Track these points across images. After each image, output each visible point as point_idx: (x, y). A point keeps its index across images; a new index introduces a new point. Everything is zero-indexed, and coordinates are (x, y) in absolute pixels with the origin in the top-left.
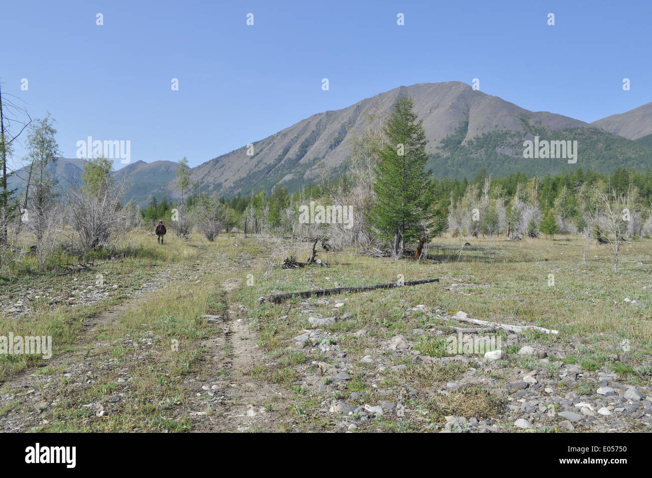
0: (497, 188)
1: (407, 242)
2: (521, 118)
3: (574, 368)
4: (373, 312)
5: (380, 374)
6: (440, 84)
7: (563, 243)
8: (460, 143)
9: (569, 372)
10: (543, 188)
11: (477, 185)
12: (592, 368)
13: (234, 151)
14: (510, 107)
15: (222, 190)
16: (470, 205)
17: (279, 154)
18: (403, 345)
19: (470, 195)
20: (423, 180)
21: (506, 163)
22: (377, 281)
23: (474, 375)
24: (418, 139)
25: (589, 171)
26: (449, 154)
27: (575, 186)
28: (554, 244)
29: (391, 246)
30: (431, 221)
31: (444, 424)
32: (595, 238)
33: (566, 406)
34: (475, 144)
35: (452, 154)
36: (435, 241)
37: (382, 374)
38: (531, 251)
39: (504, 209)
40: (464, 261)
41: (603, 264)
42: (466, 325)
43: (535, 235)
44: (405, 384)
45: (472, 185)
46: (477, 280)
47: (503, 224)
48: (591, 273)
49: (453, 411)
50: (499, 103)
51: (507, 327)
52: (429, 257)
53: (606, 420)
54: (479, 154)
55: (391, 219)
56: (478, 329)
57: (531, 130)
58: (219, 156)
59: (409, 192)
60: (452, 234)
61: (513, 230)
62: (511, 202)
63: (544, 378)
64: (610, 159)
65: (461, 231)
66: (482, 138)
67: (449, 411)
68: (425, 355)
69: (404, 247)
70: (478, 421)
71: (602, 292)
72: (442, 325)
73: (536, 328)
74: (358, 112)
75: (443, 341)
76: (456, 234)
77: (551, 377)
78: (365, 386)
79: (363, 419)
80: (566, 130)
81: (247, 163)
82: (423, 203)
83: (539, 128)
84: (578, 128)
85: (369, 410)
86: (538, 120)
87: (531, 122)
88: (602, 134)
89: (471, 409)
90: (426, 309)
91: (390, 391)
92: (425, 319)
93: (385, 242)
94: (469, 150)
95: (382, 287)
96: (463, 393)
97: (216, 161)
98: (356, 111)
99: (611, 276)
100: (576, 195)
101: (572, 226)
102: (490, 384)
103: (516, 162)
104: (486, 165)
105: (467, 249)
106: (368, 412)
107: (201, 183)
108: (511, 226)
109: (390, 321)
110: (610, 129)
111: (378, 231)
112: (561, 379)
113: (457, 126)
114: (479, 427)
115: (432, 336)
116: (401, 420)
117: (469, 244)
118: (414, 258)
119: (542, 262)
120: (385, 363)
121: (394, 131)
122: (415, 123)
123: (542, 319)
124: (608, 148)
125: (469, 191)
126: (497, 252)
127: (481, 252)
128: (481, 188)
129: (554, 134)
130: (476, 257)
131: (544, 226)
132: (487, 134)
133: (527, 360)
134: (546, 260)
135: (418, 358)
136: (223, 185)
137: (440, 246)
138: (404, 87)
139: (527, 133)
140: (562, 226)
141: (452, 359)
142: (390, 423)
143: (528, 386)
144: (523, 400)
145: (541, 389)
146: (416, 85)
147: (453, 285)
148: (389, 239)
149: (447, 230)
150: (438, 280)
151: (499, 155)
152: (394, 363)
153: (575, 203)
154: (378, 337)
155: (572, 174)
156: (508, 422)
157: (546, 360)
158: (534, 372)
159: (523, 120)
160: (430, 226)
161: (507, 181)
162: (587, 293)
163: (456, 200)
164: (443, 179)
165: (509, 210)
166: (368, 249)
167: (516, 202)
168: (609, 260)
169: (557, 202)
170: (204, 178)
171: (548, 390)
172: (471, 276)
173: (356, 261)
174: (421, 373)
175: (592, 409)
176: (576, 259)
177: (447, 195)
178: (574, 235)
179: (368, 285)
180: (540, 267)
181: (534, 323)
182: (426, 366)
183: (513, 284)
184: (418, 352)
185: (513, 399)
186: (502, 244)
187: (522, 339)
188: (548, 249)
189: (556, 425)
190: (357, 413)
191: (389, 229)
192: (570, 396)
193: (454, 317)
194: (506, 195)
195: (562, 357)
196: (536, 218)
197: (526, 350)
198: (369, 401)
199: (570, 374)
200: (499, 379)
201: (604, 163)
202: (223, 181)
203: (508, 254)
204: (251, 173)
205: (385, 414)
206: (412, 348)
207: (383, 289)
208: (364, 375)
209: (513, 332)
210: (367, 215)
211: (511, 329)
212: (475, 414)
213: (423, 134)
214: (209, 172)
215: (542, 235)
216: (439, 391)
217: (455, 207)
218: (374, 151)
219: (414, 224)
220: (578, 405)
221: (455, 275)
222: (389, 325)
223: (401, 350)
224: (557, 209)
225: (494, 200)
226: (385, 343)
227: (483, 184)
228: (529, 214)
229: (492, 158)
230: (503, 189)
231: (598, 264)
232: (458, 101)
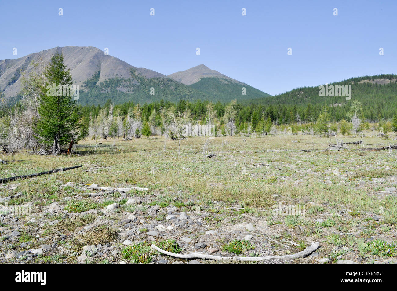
0: (117, 111)
1: (62, 144)
2: (131, 71)
3: (155, 208)
4: (38, 190)
5: (41, 228)
6: (82, 48)
7: (154, 140)
8: (95, 84)
9: (153, 210)
10: (143, 110)
11: (106, 109)
12: (164, 206)
14: (125, 65)
16: (102, 121)
18: (58, 208)
19: (102, 115)
20: (71, 106)
21: (123, 96)
22: (41, 170)
23: (100, 220)
24: (67, 81)
25: (167, 101)
26: (89, 90)
27: (160, 109)
28: (149, 141)
29: (51, 147)
30: (77, 131)
31: (82, 251)
32: (170, 137)
33: (151, 229)
34: (104, 84)
35: (91, 90)
36: (80, 143)
37: (43, 228)
38: (137, 146)
39: (122, 123)
40: (98, 154)
41: (174, 150)
42: (96, 191)
43: (139, 137)
44: (58, 232)
45: (103, 108)
46: (105, 164)
47: (121, 132)
48: (167, 156)
49: (88, 242)
50: (118, 62)
51: (120, 190)
52: (76, 153)
53: (170, 232)
54: (107, 90)
55: (51, 130)
56: (104, 193)
57: (136, 78)
59: (62, 113)
60: (92, 138)
61: (126, 134)
62: (126, 119)
63: (139, 215)
64: (177, 95)
65: (97, 136)
66: (109, 81)
67: (85, 243)
68: (71, 212)
69: (60, 148)
70: (102, 246)
71: (172, 165)
72: (82, 193)
73: (136, 188)
74: (28, 62)
75: (82, 203)
76: (94, 138)
77: (143, 214)
78: (31, 238)
79: (29, 259)
80: (155, 79)
82: (71, 120)
83: (140, 77)
84: (161, 78)
85: (33, 252)
86: (140, 73)
87: (136, 73)
88: (173, 81)
89: (98, 239)
90: (73, 185)
91: (48, 238)
92: (72, 190)
93: (47, 145)
94: (101, 88)
95: (44, 173)
96: (93, 231)
98: (26, 61)
99: (177, 157)
100: (160, 114)
101: (158, 131)
102: (110, 223)
103: (128, 96)
104: (111, 97)
105: (100, 147)
106: (32, 254)
108: (126, 132)
109: (49, 195)
110: (177, 79)
111: (42, 138)
112: (148, 214)
113: (94, 73)
114: (103, 249)
115: (76, 200)
116: (55, 254)
117: (102, 144)
118: (66, 154)
119: (143, 151)
120: (45, 221)
121: (51, 75)
122: (65, 70)
123: (140, 183)
124: (176, 89)
125: (102, 112)
126: (118, 147)
127: (108, 148)
128: (108, 110)
129: (148, 81)
130: (105, 151)
131: (144, 131)
132: (111, 79)
133: (131, 207)
134: (145, 150)
135: (66, 215)
137: (83, 146)
138: (60, 47)
139: (134, 79)
140: (153, 131)
141: (87, 212)
142: (48, 258)
143: (131, 221)
144: (128, 229)
145: (138, 221)
146: (68, 47)
147: (91, 168)
148: (50, 143)
149: (89, 136)
150: (81, 166)
151: (118, 91)
152: (51, 220)
153: (160, 119)
154: (40, 205)
155: (158, 103)
156: (119, 243)
157: (141, 205)
158: (134, 213)
159: (132, 72)
160: (77, 133)
161: (123, 107)
162: (164, 166)
163: (93, 118)
164: (86, 106)
165: (124, 123)
166: (36, 150)
167: (128, 118)
168: (176, 148)
169: (151, 118)
171: (141, 221)
172: (102, 162)
173: (28, 158)
174: (68, 223)
175: (164, 227)
176: (160, 149)
177: (88, 115)
178: (160, 136)
179: (35, 173)
180: (141, 154)
181: (136, 186)
182: (71, 219)
183: (125, 165)
184: (67, 211)
185: (122, 230)
186: (121, 142)
187: (129, 195)
188: (146, 144)
189: (145, 240)
190: (25, 256)
191: (50, 137)
192: (153, 222)
193: (90, 187)
194: (123, 114)
195: (149, 203)
196: (139, 127)
197: (130, 201)
198: (33, 247)
199: (153, 211)
200: (115, 219)
201: (174, 97)
203: (124, 148)
205: (45, 252)
206: (63, 209)
207: (45, 175)
208: (31, 230)
209: (123, 192)
210: (34, 128)
211: (123, 191)
212: (100, 242)
213: (70, 77)
215: (143, 137)
216: (79, 232)
217: (93, 122)
218: (38, 87)
219: (66, 133)
220: (156, 227)
221: (92, 162)
222: (48, 197)
223: (56, 211)
224: (151, 122)
225: (116, 118)
226: (46, 208)
227: (109, 108)
228: (136, 125)
229: (115, 93)
230: (121, 111)
231: (171, 151)
232: (94, 59)
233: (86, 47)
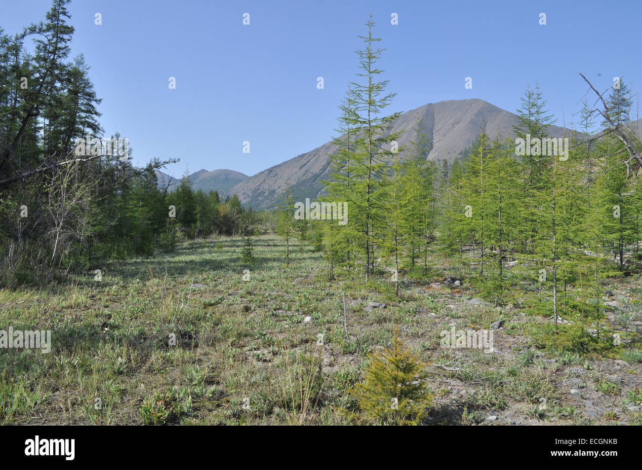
13: (285, 162)
15: (276, 196)
17: (323, 164)
58: (272, 166)
81: (296, 173)
97: (270, 170)
107: (258, 190)
113: (474, 139)
136: (277, 191)
138: (432, 104)
170: (260, 185)
202: (276, 188)
204: (300, 181)
214: (264, 180)
232: (477, 117)
233: (467, 100)
